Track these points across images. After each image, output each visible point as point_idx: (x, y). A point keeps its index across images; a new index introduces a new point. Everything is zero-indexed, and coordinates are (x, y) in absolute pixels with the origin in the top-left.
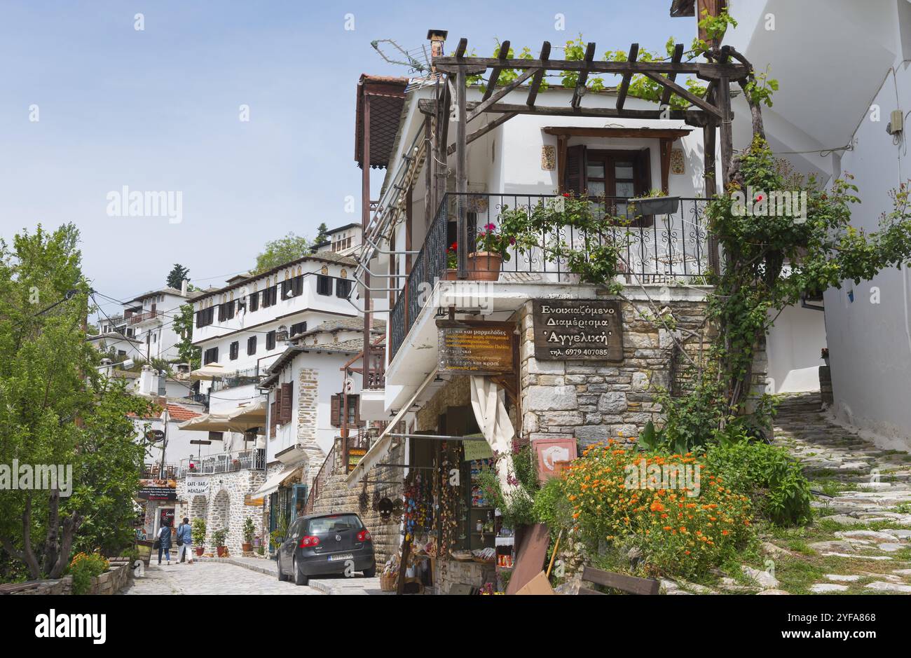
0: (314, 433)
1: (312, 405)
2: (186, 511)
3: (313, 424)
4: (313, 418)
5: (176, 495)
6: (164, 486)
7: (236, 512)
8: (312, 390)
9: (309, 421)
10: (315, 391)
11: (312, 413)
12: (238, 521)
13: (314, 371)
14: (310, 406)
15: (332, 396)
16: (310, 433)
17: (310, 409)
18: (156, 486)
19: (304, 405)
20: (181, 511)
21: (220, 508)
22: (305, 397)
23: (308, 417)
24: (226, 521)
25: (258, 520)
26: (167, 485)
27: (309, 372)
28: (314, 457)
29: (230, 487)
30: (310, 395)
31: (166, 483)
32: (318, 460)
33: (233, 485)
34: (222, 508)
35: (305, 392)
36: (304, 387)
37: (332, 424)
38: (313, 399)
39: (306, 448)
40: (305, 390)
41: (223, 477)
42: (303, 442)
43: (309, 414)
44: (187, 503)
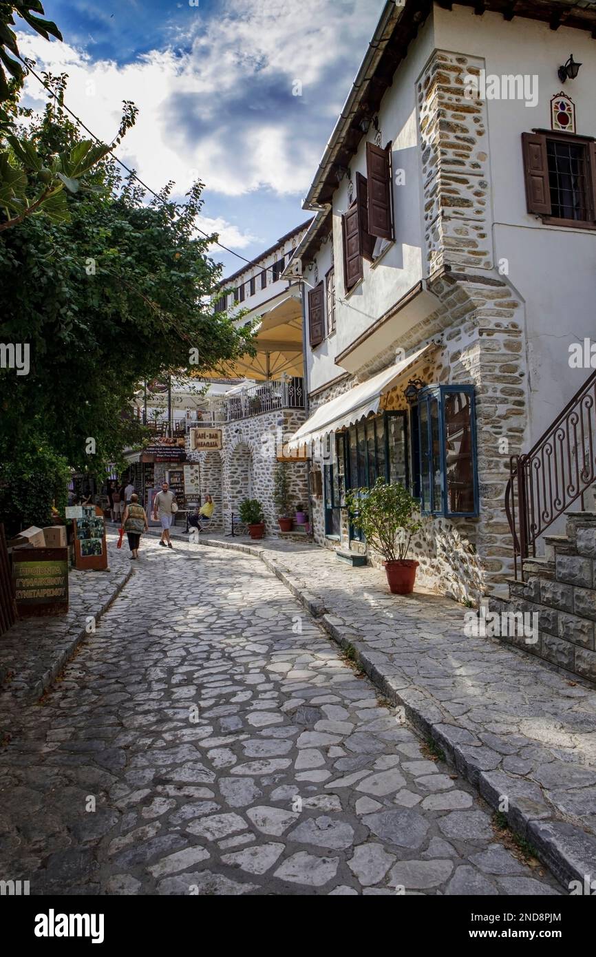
0: (483, 236)
1: (473, 158)
2: (198, 475)
3: (478, 212)
4: (477, 194)
5: (185, 455)
6: (172, 445)
7: (264, 474)
8: (469, 116)
9: (465, 203)
10: (477, 120)
11: (474, 181)
12: (268, 486)
13: (471, 63)
14: (467, 161)
15: (524, 136)
16: (473, 235)
17: (467, 168)
18: (163, 445)
19: (450, 155)
20: (192, 475)
21: (240, 469)
22: (451, 135)
23: (464, 192)
24: (250, 486)
25: (298, 485)
26: (177, 444)
27: (455, 63)
28: (490, 304)
29: (251, 438)
30: (465, 130)
31: (175, 441)
32: (499, 314)
33: (255, 434)
34: (242, 469)
35: (449, 119)
36: (448, 106)
37: (530, 211)
38: (472, 141)
39: (465, 278)
40: (449, 113)
41: (241, 424)
42: (457, 258)
43: (465, 181)
44: (198, 463)
